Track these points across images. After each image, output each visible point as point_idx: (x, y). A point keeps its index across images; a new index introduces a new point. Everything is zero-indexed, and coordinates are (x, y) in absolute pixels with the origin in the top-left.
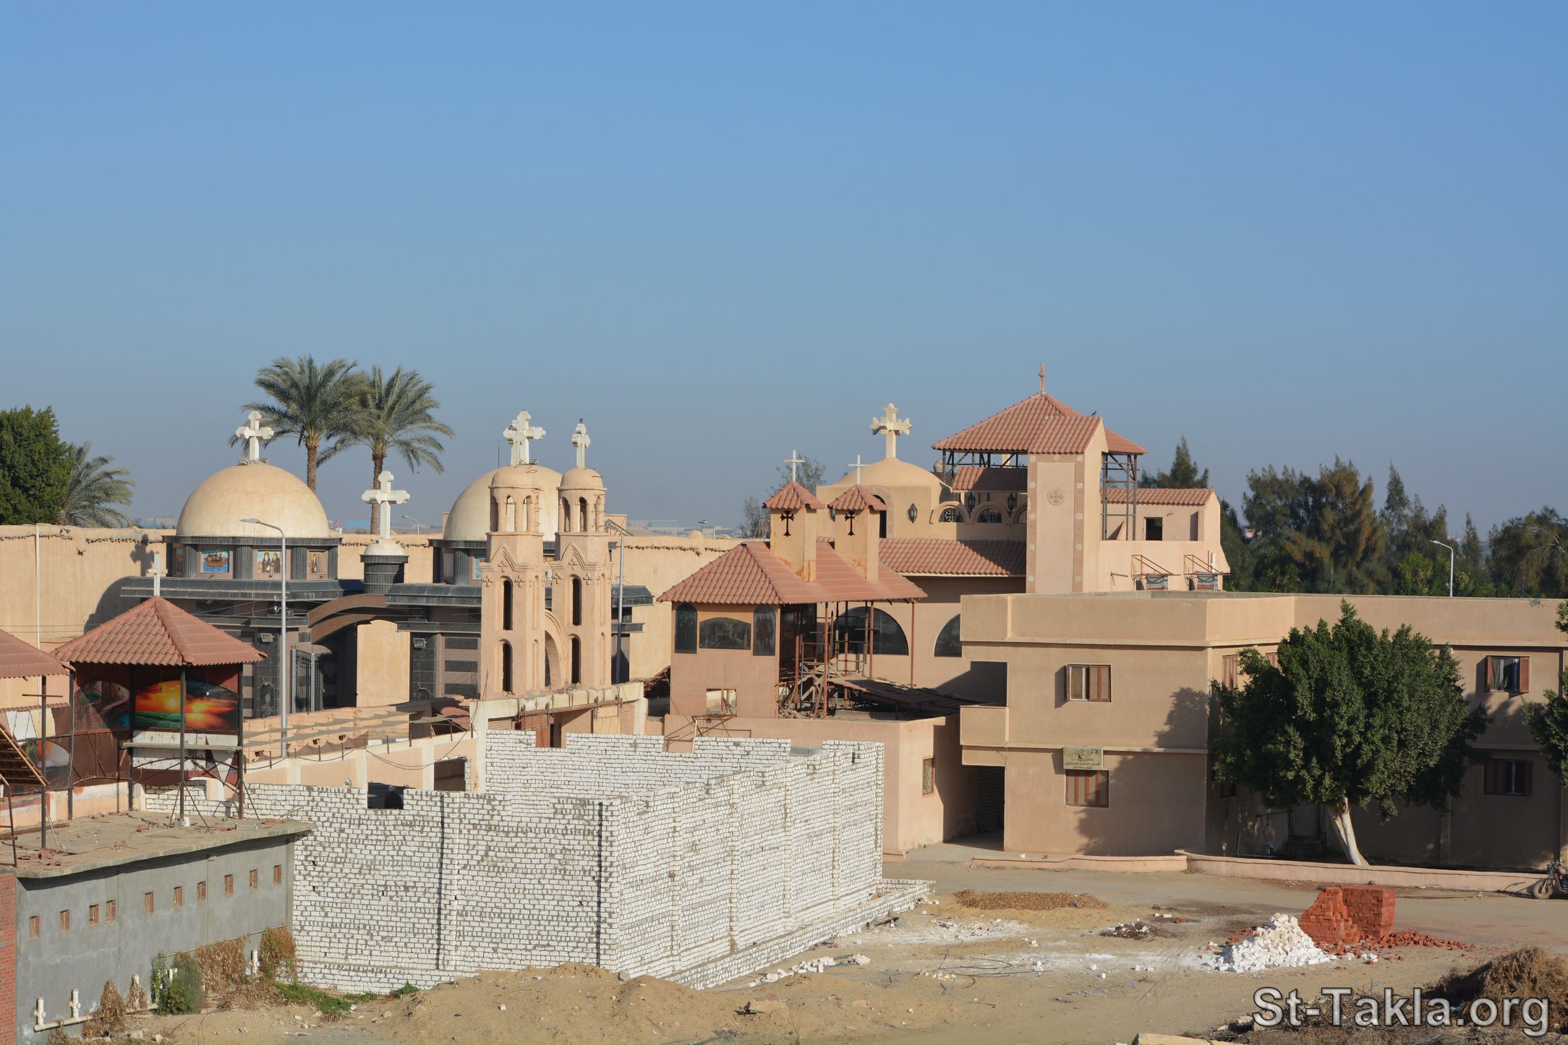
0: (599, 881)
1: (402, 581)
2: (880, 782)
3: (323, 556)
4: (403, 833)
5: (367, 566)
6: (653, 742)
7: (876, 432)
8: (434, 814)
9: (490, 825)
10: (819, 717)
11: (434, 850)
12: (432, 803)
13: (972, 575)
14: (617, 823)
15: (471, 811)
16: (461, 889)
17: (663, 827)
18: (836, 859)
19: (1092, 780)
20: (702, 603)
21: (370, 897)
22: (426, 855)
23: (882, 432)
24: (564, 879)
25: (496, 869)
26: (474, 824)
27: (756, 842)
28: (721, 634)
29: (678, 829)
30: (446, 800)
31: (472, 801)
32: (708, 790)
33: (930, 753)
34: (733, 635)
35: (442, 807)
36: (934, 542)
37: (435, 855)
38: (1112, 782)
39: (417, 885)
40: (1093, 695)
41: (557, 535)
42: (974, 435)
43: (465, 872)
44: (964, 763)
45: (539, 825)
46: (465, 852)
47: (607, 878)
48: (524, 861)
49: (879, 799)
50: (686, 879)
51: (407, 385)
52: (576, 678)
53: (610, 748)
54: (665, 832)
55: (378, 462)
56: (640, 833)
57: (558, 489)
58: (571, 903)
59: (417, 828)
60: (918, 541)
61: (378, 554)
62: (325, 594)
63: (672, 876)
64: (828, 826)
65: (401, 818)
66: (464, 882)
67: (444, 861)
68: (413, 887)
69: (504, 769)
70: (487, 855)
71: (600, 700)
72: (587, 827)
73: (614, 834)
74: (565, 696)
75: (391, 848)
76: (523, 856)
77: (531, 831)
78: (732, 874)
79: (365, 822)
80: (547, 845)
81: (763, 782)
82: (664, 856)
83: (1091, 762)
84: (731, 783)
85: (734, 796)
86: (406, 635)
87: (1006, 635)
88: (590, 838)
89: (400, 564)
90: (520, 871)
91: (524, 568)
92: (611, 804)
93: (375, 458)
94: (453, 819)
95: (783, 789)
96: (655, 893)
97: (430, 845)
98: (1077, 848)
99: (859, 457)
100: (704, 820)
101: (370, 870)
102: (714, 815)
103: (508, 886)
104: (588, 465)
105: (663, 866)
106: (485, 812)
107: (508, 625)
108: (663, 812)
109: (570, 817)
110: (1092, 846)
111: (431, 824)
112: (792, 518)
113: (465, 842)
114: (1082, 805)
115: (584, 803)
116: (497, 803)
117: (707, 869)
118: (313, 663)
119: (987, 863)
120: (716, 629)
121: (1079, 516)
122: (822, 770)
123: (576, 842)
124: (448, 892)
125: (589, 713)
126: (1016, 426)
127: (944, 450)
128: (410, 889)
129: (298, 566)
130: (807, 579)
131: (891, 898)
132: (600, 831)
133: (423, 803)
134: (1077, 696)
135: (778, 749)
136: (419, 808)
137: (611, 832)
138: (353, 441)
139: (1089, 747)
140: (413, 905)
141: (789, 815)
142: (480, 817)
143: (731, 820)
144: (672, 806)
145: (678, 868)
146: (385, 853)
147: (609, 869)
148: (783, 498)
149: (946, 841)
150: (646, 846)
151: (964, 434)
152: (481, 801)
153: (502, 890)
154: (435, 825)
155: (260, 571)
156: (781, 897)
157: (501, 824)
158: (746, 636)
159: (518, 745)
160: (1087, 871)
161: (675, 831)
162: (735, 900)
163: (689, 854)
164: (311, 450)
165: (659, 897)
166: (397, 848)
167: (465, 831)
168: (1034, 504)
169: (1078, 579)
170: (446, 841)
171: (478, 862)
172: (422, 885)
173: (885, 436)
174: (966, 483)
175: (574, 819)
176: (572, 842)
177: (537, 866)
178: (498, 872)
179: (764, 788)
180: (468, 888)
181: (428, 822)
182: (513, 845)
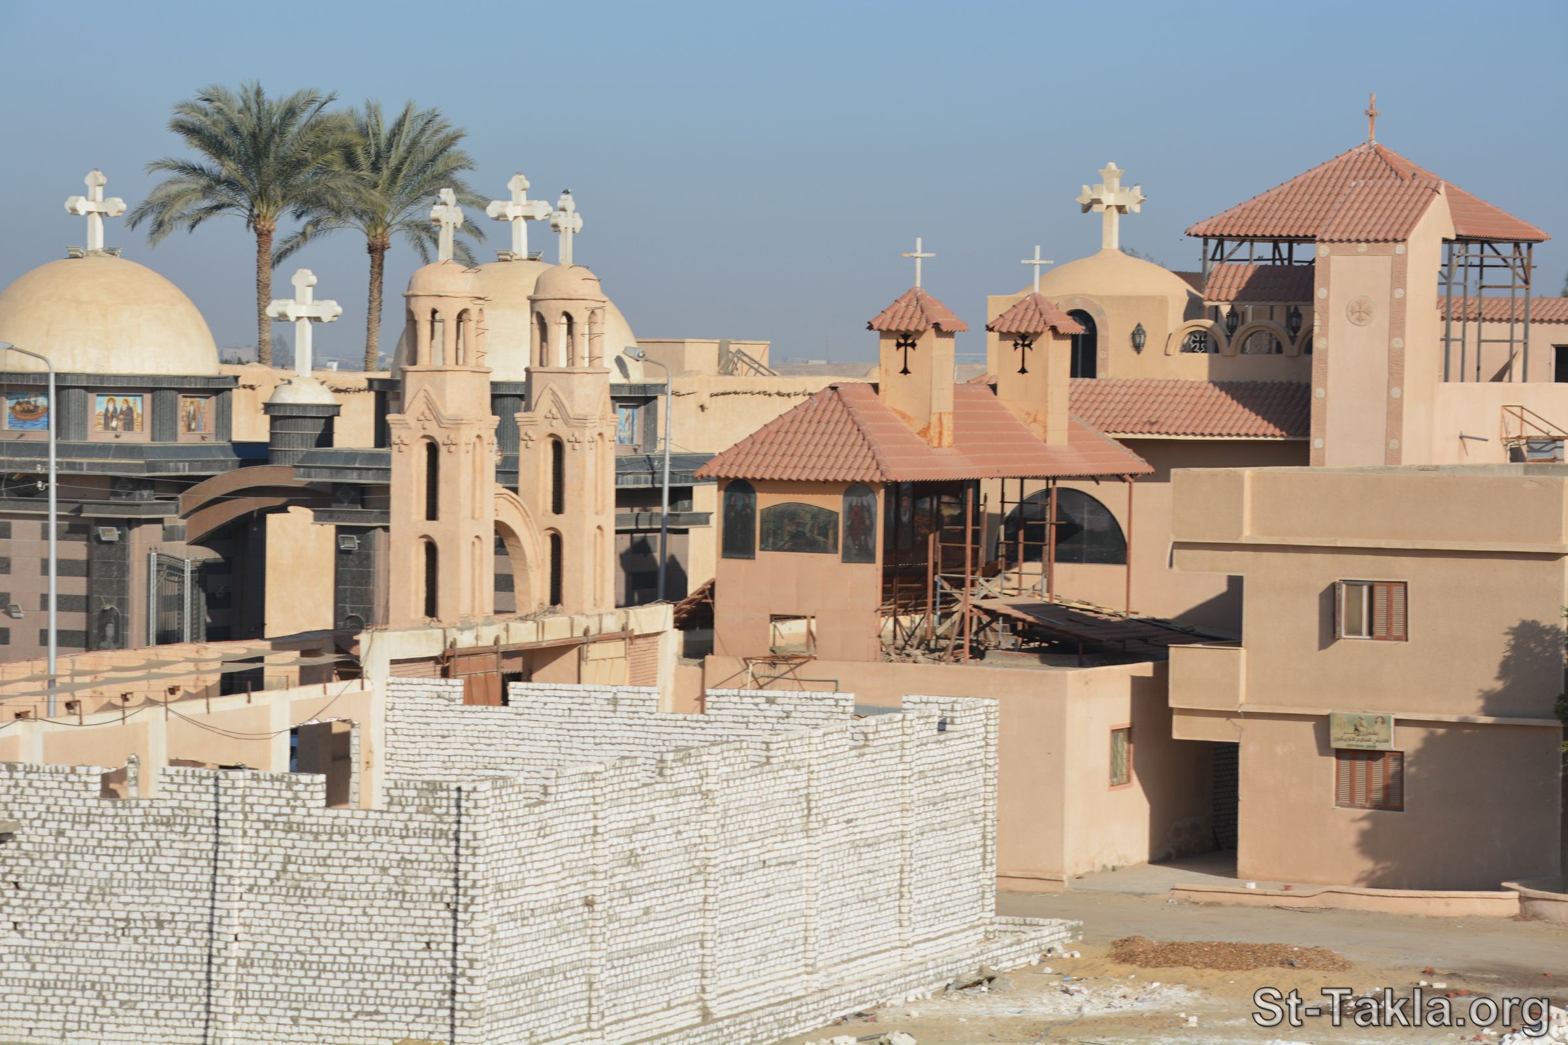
0: (456, 911)
1: (330, 444)
2: (991, 762)
3: (208, 406)
4: (156, 836)
5: (274, 419)
6: (642, 696)
7: (1087, 208)
8: (204, 806)
9: (290, 823)
10: (957, 661)
11: (203, 863)
12: (202, 789)
13: (1227, 438)
14: (484, 819)
15: (262, 801)
16: (244, 925)
17: (573, 826)
18: (906, 882)
19: (1378, 765)
20: (762, 480)
21: (103, 938)
22: (192, 870)
23: (1096, 208)
24: (402, 907)
25: (300, 892)
26: (265, 821)
27: (752, 852)
28: (793, 529)
29: (600, 830)
30: (222, 783)
31: (264, 784)
32: (662, 769)
33: (1124, 719)
34: (811, 531)
35: (217, 794)
36: (1171, 384)
37: (206, 870)
38: (1410, 771)
39: (177, 918)
40: (1379, 629)
41: (528, 372)
42: (1254, 213)
43: (251, 897)
44: (1176, 735)
45: (366, 823)
46: (251, 865)
47: (467, 906)
48: (341, 878)
49: (990, 789)
50: (618, 909)
51: (423, 131)
52: (556, 597)
53: (577, 707)
54: (577, 834)
55: (377, 256)
56: (530, 835)
57: (529, 298)
58: (414, 946)
59: (178, 829)
60: (1145, 384)
61: (290, 401)
62: (206, 465)
63: (589, 903)
64: (890, 830)
65: (154, 812)
66: (250, 913)
67: (219, 880)
68: (170, 922)
69: (413, 739)
70: (284, 870)
71: (593, 631)
72: (439, 826)
73: (479, 836)
74: (531, 625)
75: (137, 860)
76: (339, 870)
77: (353, 832)
78: (705, 902)
79: (97, 819)
80: (377, 855)
81: (768, 758)
82: (576, 872)
83: (1374, 738)
84: (705, 758)
85: (709, 780)
86: (329, 529)
87: (1240, 533)
88: (443, 842)
89: (327, 418)
90: (336, 894)
91: (457, 423)
92: (475, 790)
93: (371, 249)
94: (233, 813)
95: (804, 770)
96: (558, 931)
97: (197, 854)
98: (1354, 875)
99: (1038, 248)
100: (653, 817)
101: (104, 895)
102: (672, 808)
103: (316, 918)
104: (577, 263)
105: (573, 888)
106: (283, 802)
107: (432, 513)
108: (574, 802)
109: (413, 809)
110: (1379, 873)
111: (200, 821)
112: (913, 345)
113: (252, 849)
114: (1364, 807)
115: (434, 787)
116: (300, 787)
117: (658, 893)
118: (187, 575)
119: (1196, 897)
120: (786, 521)
121: (1397, 343)
122: (880, 742)
123: (422, 849)
124: (224, 929)
125: (575, 652)
126: (1324, 197)
127: (1206, 238)
128: (166, 925)
129: (163, 420)
130: (935, 443)
131: (994, 946)
132: (457, 832)
133: (188, 788)
134: (1354, 630)
135: (834, 709)
136: (181, 796)
137: (475, 833)
138: (333, 223)
139: (1372, 714)
140: (168, 950)
141: (814, 811)
142: (275, 810)
143: (703, 818)
144: (590, 793)
145: (601, 891)
146: (126, 868)
147: (470, 892)
148: (900, 315)
149: (1154, 861)
150: (540, 856)
151: (1239, 211)
152: (277, 785)
153: (307, 926)
154: (206, 822)
155: (100, 428)
156: (800, 942)
157: (307, 820)
158: (831, 533)
159: (436, 701)
160: (1353, 912)
161: (595, 834)
162: (709, 944)
163: (624, 870)
164: (263, 236)
165: (565, 937)
166: (146, 859)
167: (251, 833)
168: (1325, 323)
169: (1394, 444)
170: (221, 848)
171: (272, 880)
172: (184, 917)
173: (1100, 215)
174: (1225, 291)
175: (418, 812)
176: (415, 849)
177: (362, 888)
178: (302, 896)
179: (767, 768)
180: (256, 922)
181: (195, 818)
182: (325, 853)
